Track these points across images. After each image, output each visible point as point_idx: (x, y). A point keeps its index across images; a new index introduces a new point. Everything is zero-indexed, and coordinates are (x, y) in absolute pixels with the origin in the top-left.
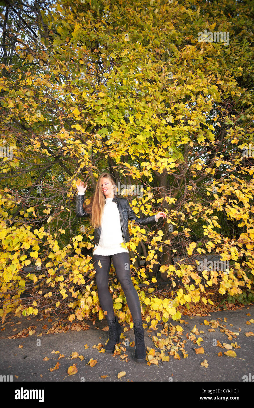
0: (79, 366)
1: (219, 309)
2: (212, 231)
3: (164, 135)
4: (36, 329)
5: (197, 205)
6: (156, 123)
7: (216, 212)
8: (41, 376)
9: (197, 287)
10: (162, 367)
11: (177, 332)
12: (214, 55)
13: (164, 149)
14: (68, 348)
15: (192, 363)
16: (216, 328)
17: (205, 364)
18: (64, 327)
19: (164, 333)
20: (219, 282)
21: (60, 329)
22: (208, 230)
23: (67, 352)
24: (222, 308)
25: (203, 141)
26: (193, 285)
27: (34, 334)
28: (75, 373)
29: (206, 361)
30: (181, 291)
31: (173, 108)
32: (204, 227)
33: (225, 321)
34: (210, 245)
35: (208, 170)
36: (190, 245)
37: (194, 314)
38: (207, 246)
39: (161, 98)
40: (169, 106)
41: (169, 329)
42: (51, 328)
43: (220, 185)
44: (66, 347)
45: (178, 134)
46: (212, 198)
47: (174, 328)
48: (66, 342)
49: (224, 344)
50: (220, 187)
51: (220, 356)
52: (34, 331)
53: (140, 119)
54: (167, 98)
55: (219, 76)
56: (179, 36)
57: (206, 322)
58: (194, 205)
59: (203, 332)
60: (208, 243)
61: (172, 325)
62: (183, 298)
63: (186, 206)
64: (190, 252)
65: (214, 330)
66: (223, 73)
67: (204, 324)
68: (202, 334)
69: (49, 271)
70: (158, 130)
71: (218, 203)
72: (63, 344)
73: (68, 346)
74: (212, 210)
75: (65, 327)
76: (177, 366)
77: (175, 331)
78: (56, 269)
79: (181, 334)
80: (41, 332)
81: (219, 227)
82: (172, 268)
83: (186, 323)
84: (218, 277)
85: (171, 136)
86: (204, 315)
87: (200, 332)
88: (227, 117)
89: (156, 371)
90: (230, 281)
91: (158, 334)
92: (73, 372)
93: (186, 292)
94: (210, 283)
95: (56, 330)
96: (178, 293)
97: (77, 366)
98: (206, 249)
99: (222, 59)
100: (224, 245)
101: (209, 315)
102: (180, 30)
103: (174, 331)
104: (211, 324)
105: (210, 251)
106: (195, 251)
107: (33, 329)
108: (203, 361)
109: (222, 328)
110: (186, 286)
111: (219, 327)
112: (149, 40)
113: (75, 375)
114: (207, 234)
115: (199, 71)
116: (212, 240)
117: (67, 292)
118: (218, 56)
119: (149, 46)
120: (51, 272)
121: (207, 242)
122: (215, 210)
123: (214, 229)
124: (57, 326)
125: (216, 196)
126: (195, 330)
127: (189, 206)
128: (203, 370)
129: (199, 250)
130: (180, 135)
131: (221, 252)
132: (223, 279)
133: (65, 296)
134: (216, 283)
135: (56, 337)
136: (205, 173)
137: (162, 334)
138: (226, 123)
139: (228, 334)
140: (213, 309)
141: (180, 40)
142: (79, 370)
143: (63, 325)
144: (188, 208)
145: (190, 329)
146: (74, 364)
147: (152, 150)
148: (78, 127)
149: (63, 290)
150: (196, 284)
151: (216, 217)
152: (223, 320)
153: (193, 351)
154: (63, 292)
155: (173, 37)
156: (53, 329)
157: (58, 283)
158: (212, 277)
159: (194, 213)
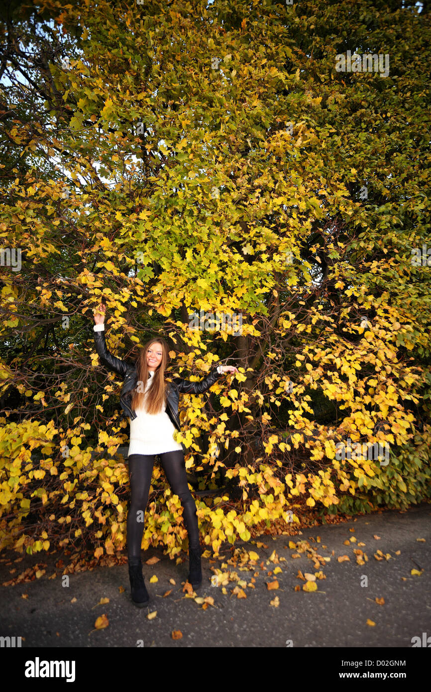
0: (111, 617)
1: (316, 523)
2: (301, 419)
3: (236, 277)
4: (45, 569)
5: (284, 378)
6: (226, 260)
7: (308, 391)
8: (58, 634)
9: (276, 498)
10: (221, 610)
11: (249, 560)
12: (318, 148)
13: (237, 298)
14: (95, 593)
15: (260, 603)
16: (304, 553)
17: (276, 602)
18: (89, 561)
19: (231, 563)
20: (307, 490)
21: (82, 566)
22: (295, 417)
23: (93, 599)
24: (320, 521)
25: (296, 284)
26: (271, 495)
27: (44, 575)
28: (104, 626)
29: (277, 599)
30: (256, 503)
31: (252, 233)
32: (290, 412)
33: (318, 541)
34: (297, 439)
35: (301, 328)
36: (270, 439)
37: (280, 532)
38: (292, 439)
39: (236, 216)
40: (247, 231)
41: (239, 557)
42: (69, 564)
43: (316, 350)
44: (92, 592)
45: (257, 276)
46: (304, 370)
47: (246, 556)
48: (92, 584)
49: (306, 574)
50: (315, 354)
51: (298, 590)
52: (44, 571)
53: (202, 252)
54: (245, 214)
55: (323, 181)
56: (267, 114)
57: (291, 545)
58: (278, 379)
59: (284, 559)
60: (294, 436)
61: (245, 551)
62: (257, 513)
63: (269, 381)
64: (269, 449)
65: (299, 556)
66: (329, 176)
67: (289, 547)
68: (283, 562)
69: (65, 485)
70: (228, 270)
71: (312, 377)
72: (88, 588)
73: (96, 590)
74: (303, 387)
75: (91, 562)
76: (240, 607)
77: (247, 560)
78: (76, 481)
79: (254, 563)
80: (53, 572)
81: (312, 412)
82: (243, 472)
83: (265, 547)
84: (306, 483)
85: (248, 279)
86: (293, 533)
87: (281, 559)
88: (331, 246)
89: (212, 616)
90: (322, 487)
91: (224, 565)
92: (102, 625)
93: (262, 505)
94: (294, 492)
95: (78, 567)
96: (251, 507)
97: (108, 617)
98: (292, 445)
99: (329, 153)
100: (316, 437)
101: (300, 533)
102: (268, 105)
103: (245, 560)
104: (297, 547)
105: (297, 446)
106: (276, 446)
107: (41, 568)
108: (273, 599)
109: (310, 553)
110: (262, 496)
111: (307, 551)
112: (220, 123)
113: (105, 629)
114: (293, 423)
115: (293, 174)
116: (300, 432)
117: (93, 516)
118: (323, 150)
119: (221, 132)
120: (69, 486)
121: (293, 434)
122: (308, 387)
123: (303, 415)
124: (78, 561)
125: (309, 367)
126: (273, 557)
127: (272, 380)
128: (271, 610)
129: (282, 446)
130: (260, 279)
131: (312, 448)
132: (314, 485)
133: (89, 521)
134: (303, 492)
135: (77, 578)
136: (296, 331)
137: (229, 565)
138: (330, 256)
139: (315, 560)
140: (308, 523)
141: (267, 122)
142: (110, 622)
143: (87, 559)
144: (270, 383)
145: (268, 556)
146: (104, 615)
147: (219, 299)
148: (109, 266)
149: (86, 513)
150: (276, 494)
151: (308, 398)
152: (316, 539)
153: (265, 587)
154: (87, 516)
155: (257, 117)
156: (72, 566)
157: (79, 503)
158: (297, 484)
159: (278, 391)
